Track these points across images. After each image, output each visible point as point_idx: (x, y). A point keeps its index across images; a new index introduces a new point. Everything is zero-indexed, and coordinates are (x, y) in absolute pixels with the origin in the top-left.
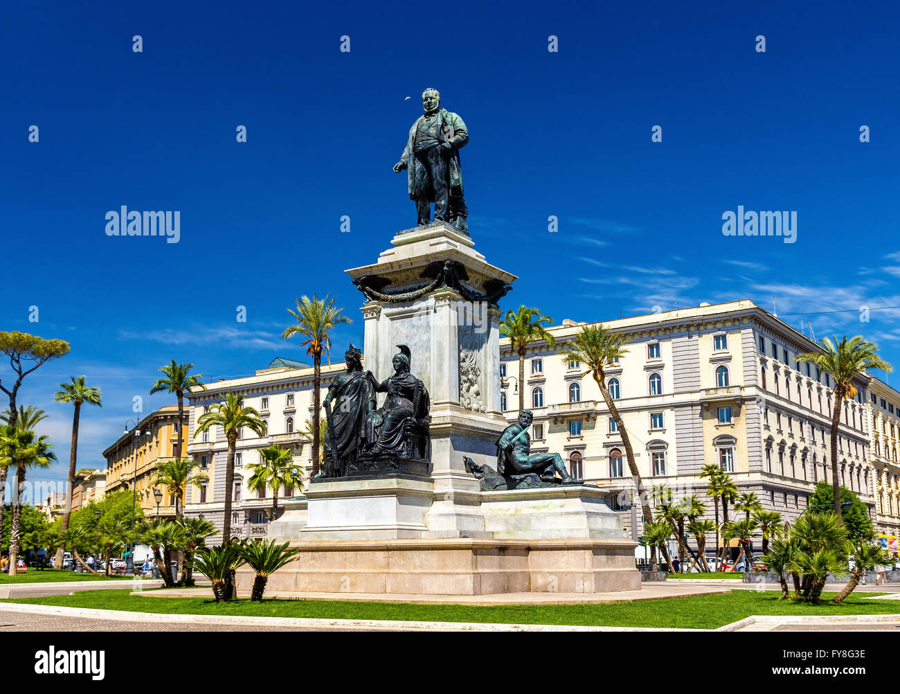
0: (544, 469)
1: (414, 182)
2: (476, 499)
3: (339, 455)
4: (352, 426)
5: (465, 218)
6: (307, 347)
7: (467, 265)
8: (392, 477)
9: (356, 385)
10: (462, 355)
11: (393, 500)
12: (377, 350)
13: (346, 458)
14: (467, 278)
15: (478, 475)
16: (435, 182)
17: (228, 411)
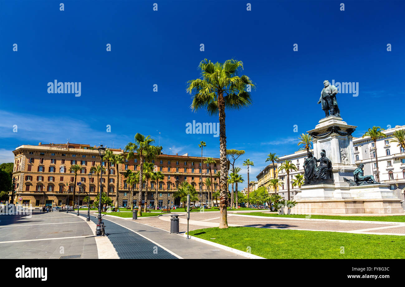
0: (368, 180)
1: (323, 106)
2: (348, 188)
3: (308, 179)
4: (311, 171)
5: (339, 113)
6: (305, 147)
7: (340, 126)
8: (322, 184)
9: (311, 161)
10: (341, 150)
11: (323, 190)
12: (317, 151)
13: (310, 179)
14: (340, 130)
15: (348, 182)
16: (329, 105)
17: (286, 165)
